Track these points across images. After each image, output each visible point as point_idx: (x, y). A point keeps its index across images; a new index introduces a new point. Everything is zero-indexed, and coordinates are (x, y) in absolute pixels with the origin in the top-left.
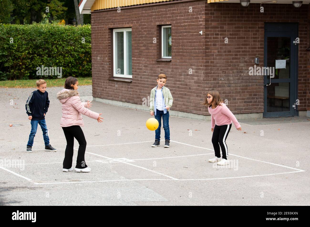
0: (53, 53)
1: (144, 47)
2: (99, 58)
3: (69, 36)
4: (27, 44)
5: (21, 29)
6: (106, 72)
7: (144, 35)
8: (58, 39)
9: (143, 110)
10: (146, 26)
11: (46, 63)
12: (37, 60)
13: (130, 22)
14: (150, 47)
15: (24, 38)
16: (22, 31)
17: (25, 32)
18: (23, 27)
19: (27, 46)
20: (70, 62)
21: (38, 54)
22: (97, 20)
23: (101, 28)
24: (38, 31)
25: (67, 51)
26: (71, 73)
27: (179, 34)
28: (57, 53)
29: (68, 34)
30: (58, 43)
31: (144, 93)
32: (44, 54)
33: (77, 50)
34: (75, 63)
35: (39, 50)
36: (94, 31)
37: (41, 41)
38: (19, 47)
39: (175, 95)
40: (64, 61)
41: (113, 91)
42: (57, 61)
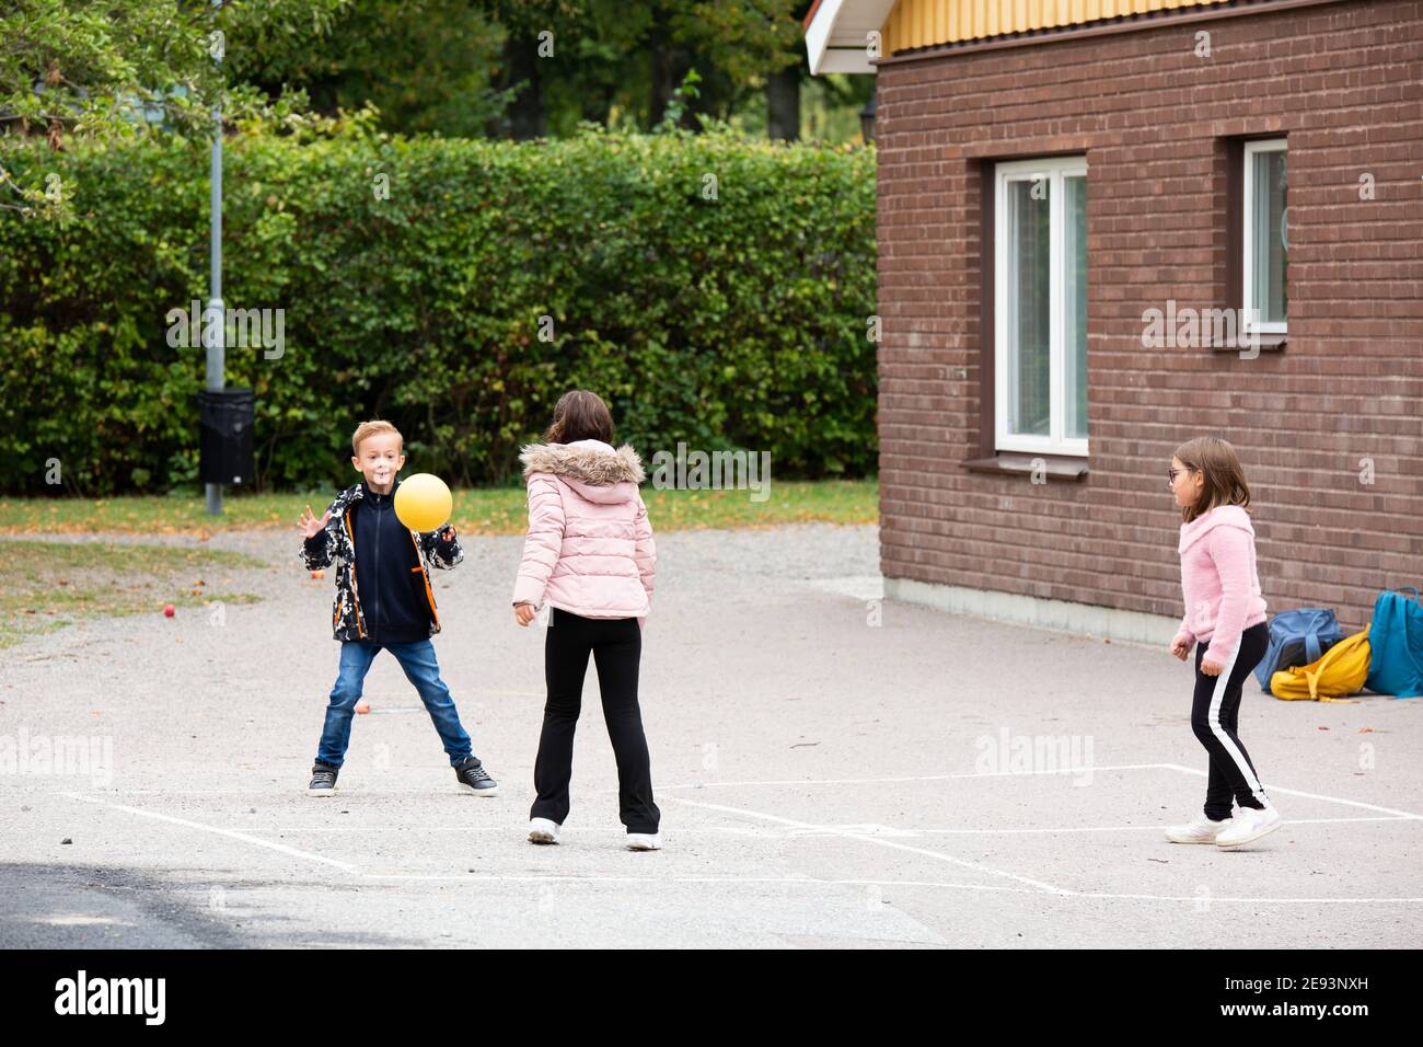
0: (700, 321)
1: (1149, 266)
2: (914, 339)
3: (804, 210)
4: (538, 265)
5: (502, 169)
6: (951, 422)
7: (1151, 198)
8: (736, 234)
9: (1146, 642)
10: (1158, 141)
11: (657, 387)
12: (598, 368)
13: (1078, 118)
14: (1177, 265)
15: (521, 224)
16: (506, 178)
17: (526, 187)
18: (513, 156)
19: (535, 278)
20: (812, 376)
21: (608, 328)
22: (906, 108)
23: (927, 155)
24: (612, 184)
25: (792, 309)
26: (818, 450)
27: (1326, 188)
28: (722, 320)
29: (799, 200)
30: (731, 259)
31: (1148, 538)
32: (647, 325)
33: (857, 304)
34: (843, 384)
35: (615, 300)
36: (891, 177)
37: (625, 247)
38: (491, 284)
39: (1304, 546)
40: (770, 372)
41: (988, 536)
42: (730, 371)
